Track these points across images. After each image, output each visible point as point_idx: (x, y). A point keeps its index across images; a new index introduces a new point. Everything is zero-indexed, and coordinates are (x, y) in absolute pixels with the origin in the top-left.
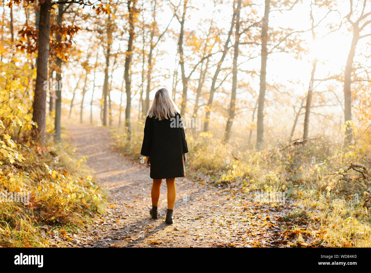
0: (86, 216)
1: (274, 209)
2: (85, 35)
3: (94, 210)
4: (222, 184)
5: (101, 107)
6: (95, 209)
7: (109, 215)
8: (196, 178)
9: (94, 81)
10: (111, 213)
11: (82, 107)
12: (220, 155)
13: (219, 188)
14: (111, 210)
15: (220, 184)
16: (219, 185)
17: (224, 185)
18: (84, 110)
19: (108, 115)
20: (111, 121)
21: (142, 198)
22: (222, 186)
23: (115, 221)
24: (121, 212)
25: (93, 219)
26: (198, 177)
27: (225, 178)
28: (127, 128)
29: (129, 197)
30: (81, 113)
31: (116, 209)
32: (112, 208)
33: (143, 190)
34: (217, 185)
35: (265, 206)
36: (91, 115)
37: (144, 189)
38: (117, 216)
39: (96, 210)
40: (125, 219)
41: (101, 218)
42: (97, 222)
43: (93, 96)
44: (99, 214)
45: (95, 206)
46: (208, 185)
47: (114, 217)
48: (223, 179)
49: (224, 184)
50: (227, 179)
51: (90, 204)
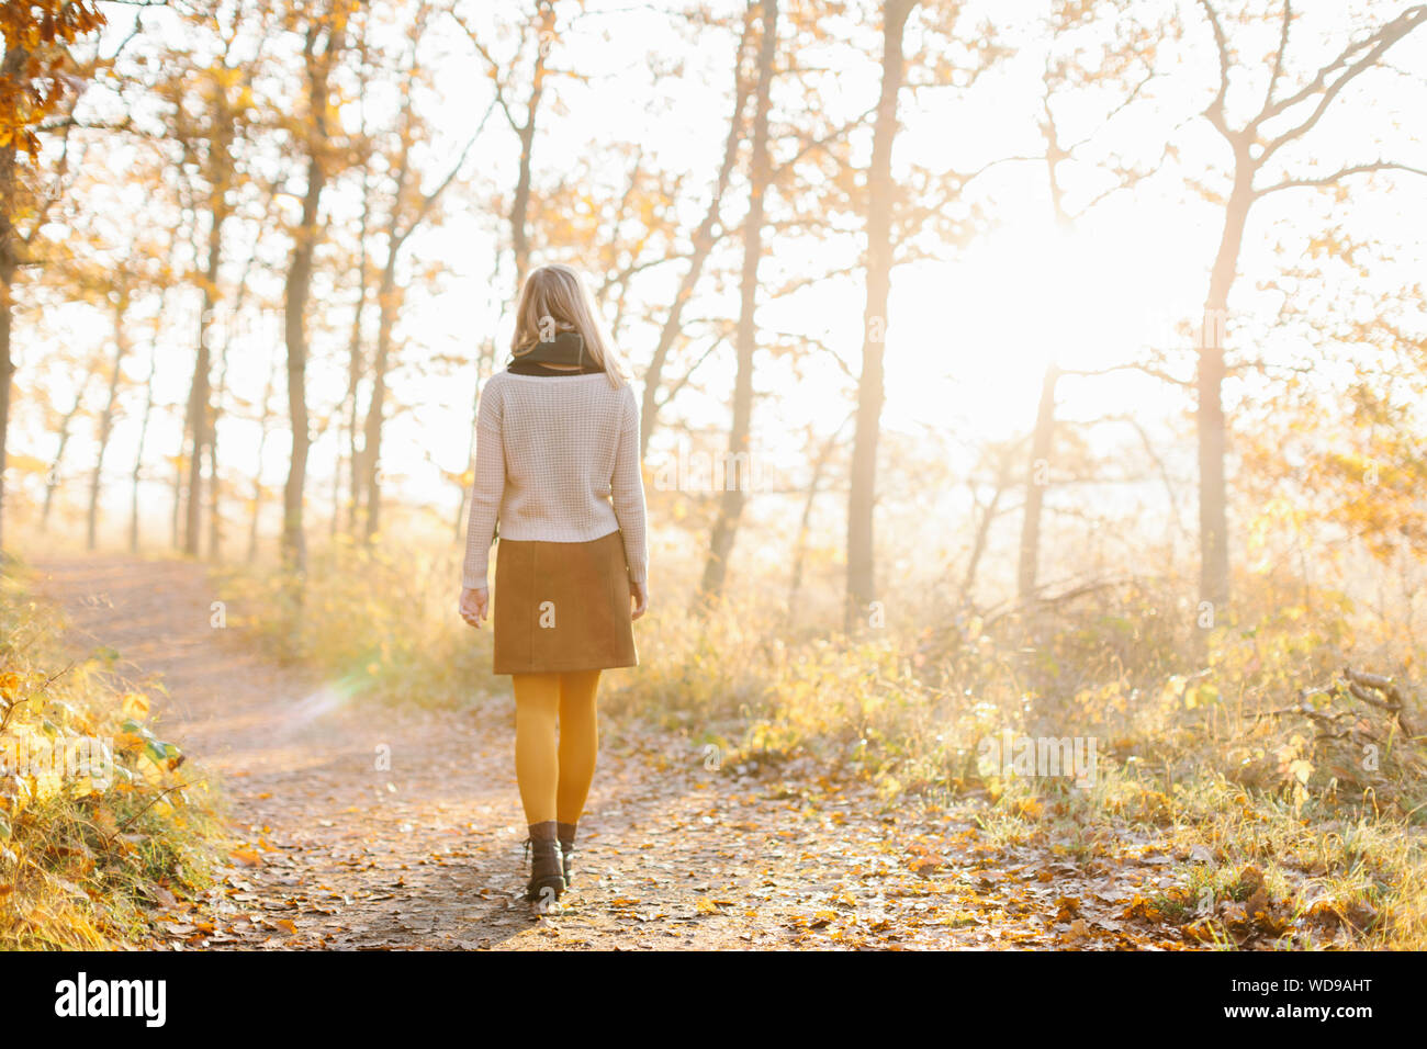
0: (117, 895)
1: (1069, 865)
2: (117, 200)
3: (158, 870)
4: (754, 765)
5: (177, 488)
6: (164, 862)
7: (238, 897)
8: (622, 742)
9: (148, 382)
10: (246, 886)
11: (95, 488)
12: (719, 650)
13: (744, 780)
14: (247, 872)
15: (745, 763)
16: (742, 769)
17: (765, 768)
18: (103, 502)
19: (205, 517)
20: (216, 536)
21: (396, 822)
22: (754, 774)
23: (271, 923)
24: (297, 884)
25: (152, 915)
26: (629, 737)
27: (767, 739)
28: (292, 552)
29: (326, 818)
30: (92, 515)
31: (273, 870)
32: (252, 865)
33: (386, 793)
34: (734, 771)
35: (1021, 852)
36: (135, 517)
37: (391, 788)
38: (282, 903)
39: (171, 870)
40: (325, 914)
41: (194, 911)
42: (175, 929)
43: (141, 446)
44: (185, 887)
45: (166, 848)
46: (687, 772)
47: (263, 908)
48: (758, 742)
49: (765, 764)
50: (777, 745)
51: (135, 839)
